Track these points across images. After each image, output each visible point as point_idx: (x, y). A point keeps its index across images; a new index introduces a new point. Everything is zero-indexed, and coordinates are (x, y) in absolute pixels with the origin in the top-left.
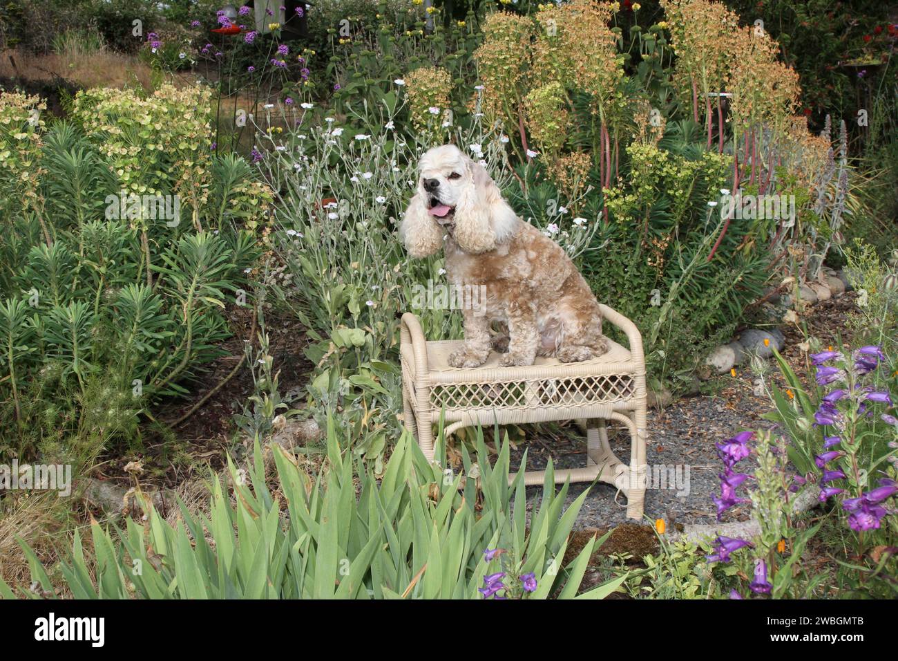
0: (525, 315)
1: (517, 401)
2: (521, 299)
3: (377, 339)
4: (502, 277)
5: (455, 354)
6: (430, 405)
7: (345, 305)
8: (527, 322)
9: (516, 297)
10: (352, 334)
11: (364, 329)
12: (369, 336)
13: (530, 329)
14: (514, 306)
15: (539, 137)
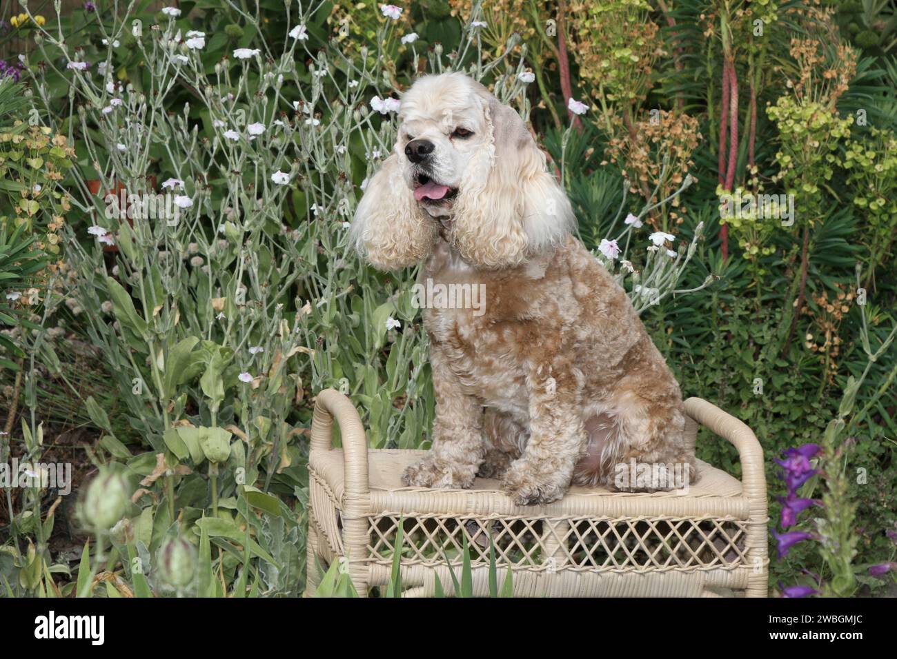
0: (564, 390)
1: (528, 555)
2: (558, 360)
3: (254, 452)
4: (527, 317)
5: (416, 467)
6: (368, 553)
7: (194, 383)
8: (564, 405)
9: (550, 355)
10: (205, 438)
11: (230, 431)
12: (238, 446)
13: (568, 417)
14: (545, 372)
15: (598, 76)
